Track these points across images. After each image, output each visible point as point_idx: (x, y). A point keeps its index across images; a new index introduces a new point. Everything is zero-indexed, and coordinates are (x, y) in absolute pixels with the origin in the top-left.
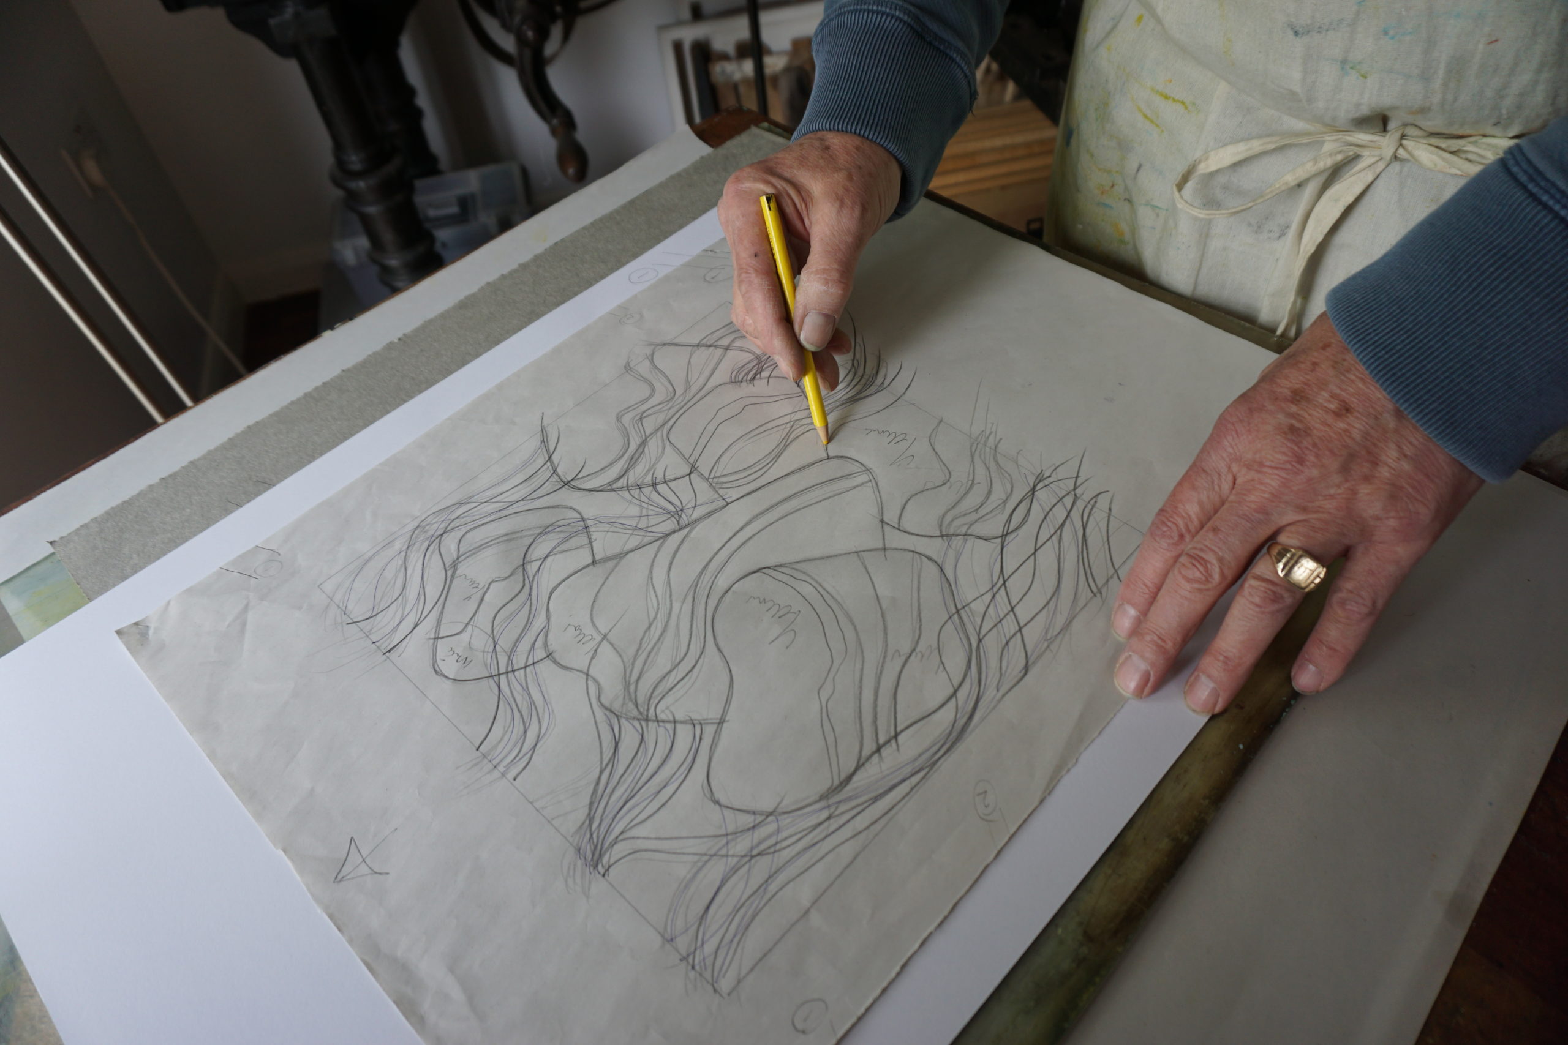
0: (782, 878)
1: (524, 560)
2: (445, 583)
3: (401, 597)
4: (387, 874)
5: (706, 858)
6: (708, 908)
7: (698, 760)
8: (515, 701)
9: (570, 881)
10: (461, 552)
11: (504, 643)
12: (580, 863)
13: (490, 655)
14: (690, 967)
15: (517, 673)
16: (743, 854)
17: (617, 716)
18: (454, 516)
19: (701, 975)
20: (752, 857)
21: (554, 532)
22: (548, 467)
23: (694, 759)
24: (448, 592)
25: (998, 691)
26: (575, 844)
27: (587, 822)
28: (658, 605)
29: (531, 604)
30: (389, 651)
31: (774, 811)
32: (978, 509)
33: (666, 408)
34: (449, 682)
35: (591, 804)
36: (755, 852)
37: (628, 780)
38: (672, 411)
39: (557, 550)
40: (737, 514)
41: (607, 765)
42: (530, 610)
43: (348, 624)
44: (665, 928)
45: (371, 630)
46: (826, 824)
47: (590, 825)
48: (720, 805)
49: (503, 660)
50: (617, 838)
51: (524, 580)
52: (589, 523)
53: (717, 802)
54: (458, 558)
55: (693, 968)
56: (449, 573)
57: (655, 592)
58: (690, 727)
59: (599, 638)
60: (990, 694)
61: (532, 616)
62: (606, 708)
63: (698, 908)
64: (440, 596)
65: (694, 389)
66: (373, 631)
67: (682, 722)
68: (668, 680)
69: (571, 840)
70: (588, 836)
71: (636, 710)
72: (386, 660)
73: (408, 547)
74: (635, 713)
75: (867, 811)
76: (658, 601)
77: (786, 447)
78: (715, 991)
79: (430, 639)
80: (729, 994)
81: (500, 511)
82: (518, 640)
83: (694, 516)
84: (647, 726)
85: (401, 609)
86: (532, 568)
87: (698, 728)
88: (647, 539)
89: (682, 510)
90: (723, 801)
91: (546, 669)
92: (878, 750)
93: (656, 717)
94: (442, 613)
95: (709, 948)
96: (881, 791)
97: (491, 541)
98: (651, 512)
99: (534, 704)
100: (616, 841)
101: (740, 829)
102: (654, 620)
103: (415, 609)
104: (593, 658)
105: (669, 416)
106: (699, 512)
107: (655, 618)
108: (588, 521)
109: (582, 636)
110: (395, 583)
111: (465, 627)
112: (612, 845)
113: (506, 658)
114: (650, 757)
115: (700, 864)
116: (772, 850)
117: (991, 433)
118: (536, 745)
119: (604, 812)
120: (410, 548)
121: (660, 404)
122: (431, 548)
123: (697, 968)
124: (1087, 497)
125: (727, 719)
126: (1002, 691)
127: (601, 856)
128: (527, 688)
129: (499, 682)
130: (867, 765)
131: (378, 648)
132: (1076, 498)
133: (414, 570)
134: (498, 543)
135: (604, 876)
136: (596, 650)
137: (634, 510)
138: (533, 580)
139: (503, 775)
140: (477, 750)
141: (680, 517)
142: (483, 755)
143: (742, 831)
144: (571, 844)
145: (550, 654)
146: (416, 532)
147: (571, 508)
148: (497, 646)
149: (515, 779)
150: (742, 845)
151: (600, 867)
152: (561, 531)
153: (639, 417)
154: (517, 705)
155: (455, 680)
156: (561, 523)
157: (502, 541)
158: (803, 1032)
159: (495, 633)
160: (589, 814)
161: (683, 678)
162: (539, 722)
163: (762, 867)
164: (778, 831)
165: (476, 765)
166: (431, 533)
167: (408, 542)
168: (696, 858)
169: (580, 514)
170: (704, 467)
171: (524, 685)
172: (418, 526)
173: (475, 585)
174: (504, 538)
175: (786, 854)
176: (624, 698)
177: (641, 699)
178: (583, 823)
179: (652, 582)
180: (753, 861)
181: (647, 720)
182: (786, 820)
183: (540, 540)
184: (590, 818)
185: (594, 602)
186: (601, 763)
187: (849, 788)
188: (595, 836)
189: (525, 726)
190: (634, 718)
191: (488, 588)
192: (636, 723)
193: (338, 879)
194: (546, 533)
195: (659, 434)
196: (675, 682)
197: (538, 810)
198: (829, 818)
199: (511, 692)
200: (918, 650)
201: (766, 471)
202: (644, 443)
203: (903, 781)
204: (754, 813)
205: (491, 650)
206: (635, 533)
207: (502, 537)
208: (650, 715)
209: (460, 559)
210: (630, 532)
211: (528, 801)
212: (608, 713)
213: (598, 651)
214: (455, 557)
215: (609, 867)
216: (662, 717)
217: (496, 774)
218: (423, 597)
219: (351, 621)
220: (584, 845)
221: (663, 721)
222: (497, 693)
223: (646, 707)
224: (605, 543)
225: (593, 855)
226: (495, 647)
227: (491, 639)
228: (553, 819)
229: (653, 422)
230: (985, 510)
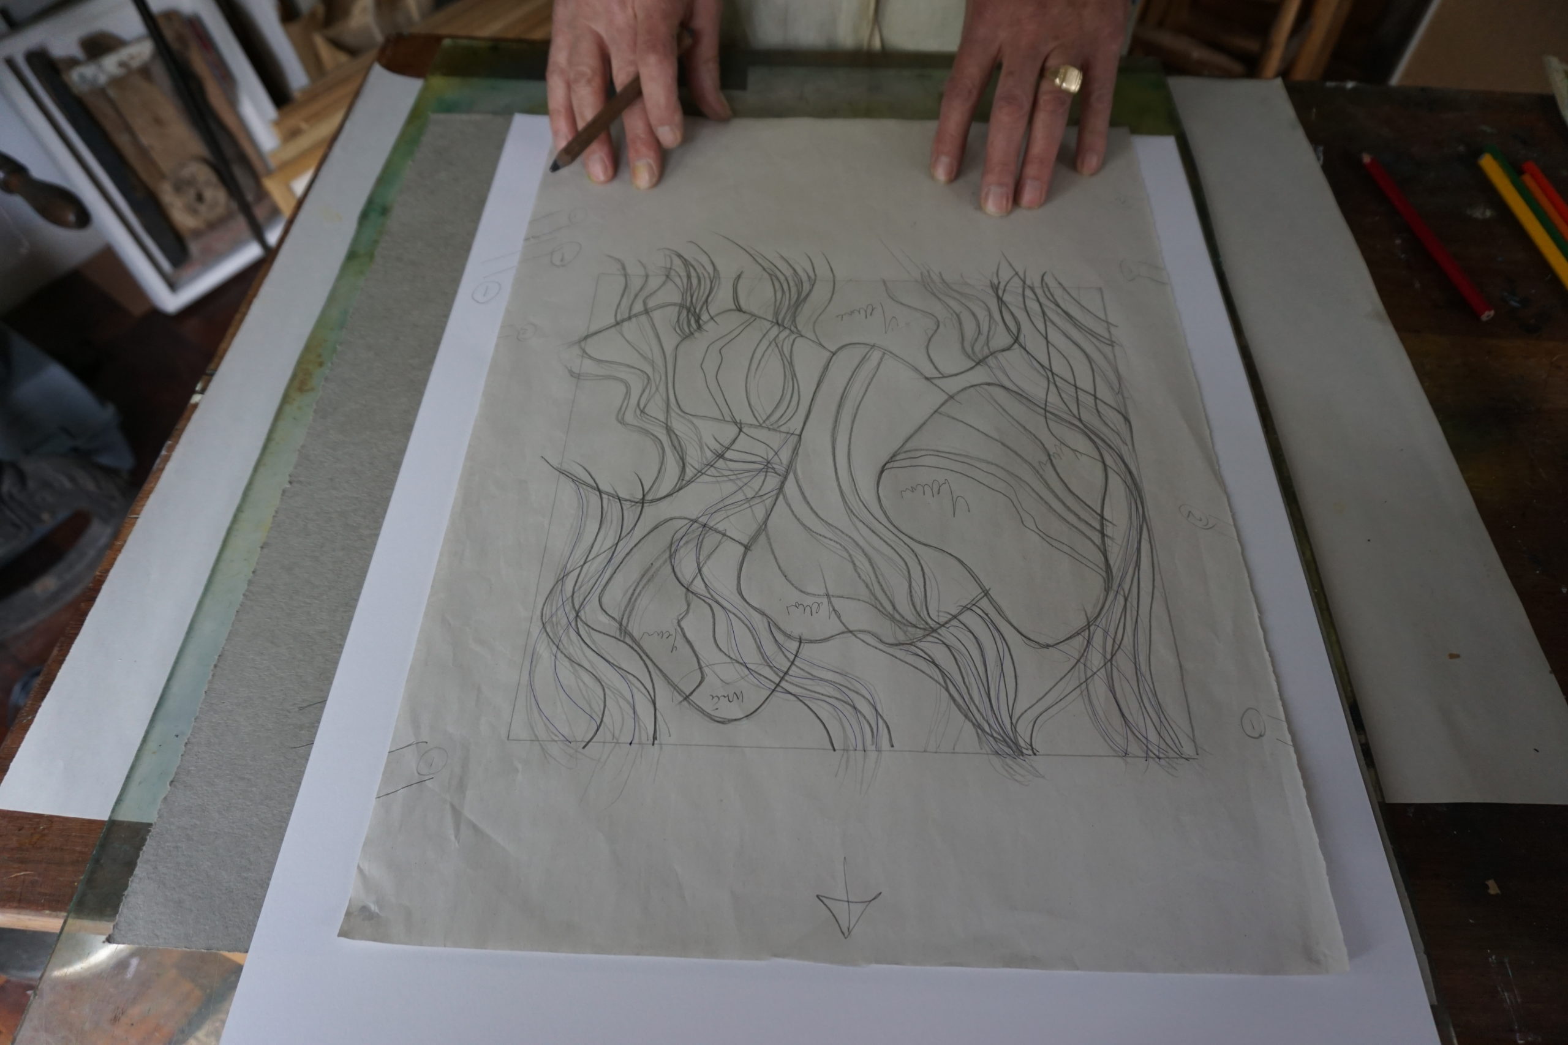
0: (1142, 658)
1: (684, 587)
2: (635, 651)
3: (606, 690)
4: (880, 893)
5: (1084, 686)
6: (1123, 715)
7: (1002, 630)
8: (818, 693)
9: (1018, 777)
10: (617, 618)
11: (751, 657)
12: (1009, 761)
13: (750, 677)
14: (1157, 760)
15: (790, 672)
16: (1102, 664)
17: (911, 644)
18: (569, 594)
19: (1168, 758)
20: (1111, 660)
21: (682, 547)
22: (609, 499)
23: (998, 630)
24: (647, 656)
25: (1127, 445)
26: (990, 752)
27: (979, 731)
28: (841, 545)
29: (734, 614)
30: (655, 738)
31: (1089, 623)
32: (979, 330)
33: (654, 389)
34: (745, 721)
35: (966, 716)
36: (1109, 657)
37: (971, 680)
38: (662, 388)
39: (701, 558)
40: (817, 436)
41: (945, 682)
42: (740, 619)
43: (584, 748)
44: (1114, 750)
45: (613, 736)
46: (1128, 605)
47: (983, 730)
48: (1052, 646)
49: (767, 672)
50: (1012, 723)
51: (704, 601)
52: (703, 520)
53: (1048, 646)
54: (621, 624)
55: (1159, 758)
56: (628, 640)
57: (825, 537)
58: (969, 612)
59: (825, 600)
60: (1125, 451)
61: (747, 622)
62: (896, 645)
63: (1117, 720)
64: (645, 664)
65: (659, 361)
66: (617, 735)
67: (960, 613)
68: (916, 592)
69: (984, 751)
70: (991, 739)
71: (918, 630)
72: (661, 748)
73: (558, 647)
74: (920, 633)
75: (1141, 576)
76: (837, 543)
77: (791, 364)
78: (1187, 759)
79: (681, 702)
80: (1197, 754)
81: (610, 561)
82: (759, 648)
83: (785, 461)
84: (939, 634)
85: (621, 701)
86: (698, 586)
87: (974, 608)
88: (769, 502)
89: (768, 462)
90: (1050, 642)
91: (807, 650)
92: (1103, 535)
93: (939, 624)
94: (665, 676)
95: (1153, 736)
96: (1135, 558)
97: (635, 590)
98: (745, 481)
99: (836, 683)
100: (1014, 726)
101: (1082, 651)
102: (851, 558)
103: (635, 690)
104: (839, 617)
105: (664, 396)
106: (785, 455)
107: (850, 556)
108: (700, 520)
109: (808, 609)
110: (584, 683)
111: (702, 672)
112: (1015, 731)
113: (768, 669)
114: (967, 653)
115: (1085, 693)
116: (1116, 647)
117: (928, 272)
118: (876, 710)
119: (981, 714)
120: (561, 646)
121: (644, 391)
122: (582, 633)
123: (1161, 755)
124: (1037, 284)
125: (987, 588)
126: (1129, 442)
127: (1016, 744)
128: (815, 676)
129: (786, 690)
130: (1109, 549)
131: (640, 743)
132: (1032, 289)
133: (589, 661)
134: (643, 588)
135: (1035, 754)
136: (834, 610)
137: (729, 487)
138: (712, 596)
139: (879, 750)
140: (834, 750)
141: (773, 468)
142: (844, 750)
143: (1085, 651)
144: (988, 754)
145: (800, 639)
146: (548, 630)
147: (672, 519)
148: (748, 665)
149: (892, 746)
150: (1096, 659)
151: (1024, 751)
152: (687, 542)
153: (638, 412)
154: (823, 695)
155: (747, 716)
156: (679, 535)
157: (645, 585)
158: (1261, 736)
159: (734, 657)
160: (974, 724)
161: (925, 582)
162: (857, 693)
163: (1123, 661)
164: (1106, 632)
165: (848, 761)
166: (564, 621)
167: (551, 643)
168: (1078, 691)
169: (685, 518)
170: (745, 417)
171: (811, 677)
172: (544, 624)
173: (666, 635)
174: (644, 581)
175: (1128, 641)
176: (900, 628)
177: (913, 620)
178: (978, 733)
179: (813, 532)
180: (1114, 662)
181: (934, 630)
182: (1102, 622)
183: (677, 562)
184: (978, 726)
185: (785, 576)
186: (940, 684)
187: (1114, 571)
188: (995, 735)
189: (849, 704)
190: (924, 636)
191: (682, 629)
192: (929, 639)
193: (846, 933)
194: (675, 552)
195: (673, 414)
196: (923, 590)
197: (936, 752)
198: (1126, 600)
199: (806, 689)
200: (1051, 453)
201: (799, 392)
202: (669, 430)
203: (1139, 542)
204: (1078, 634)
205: (747, 672)
206: (752, 504)
207: (640, 580)
208: (932, 626)
209: (624, 623)
210: (747, 505)
211: (922, 752)
212: (901, 647)
213: (836, 609)
214: (617, 625)
215: (1031, 745)
216: (942, 620)
217: (872, 755)
218: (629, 676)
219: (584, 744)
220: (996, 747)
221: (946, 623)
222: (795, 699)
223: (923, 622)
224: (739, 526)
225: (1010, 747)
226: (747, 668)
227: (737, 665)
228: (954, 749)
229: (656, 409)
230: (985, 329)
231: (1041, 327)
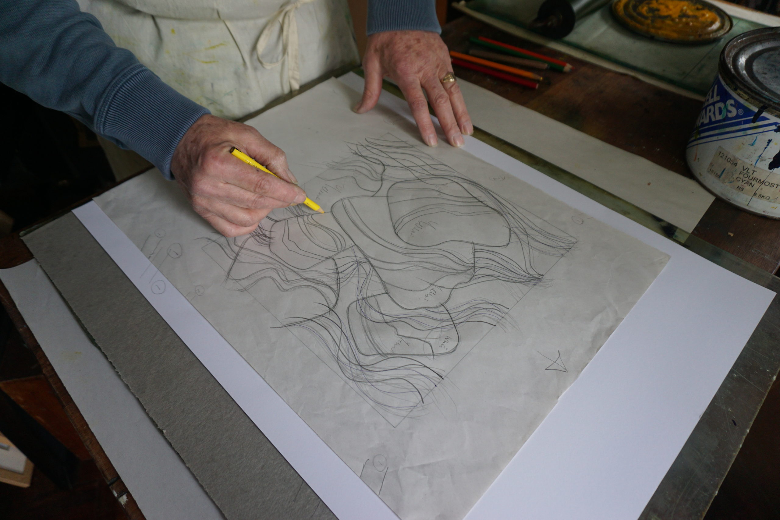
0: (533, 226)
1: (384, 323)
2: (397, 357)
3: (405, 378)
4: (559, 351)
5: (530, 247)
6: (548, 246)
7: (491, 250)
8: (468, 315)
9: (547, 286)
10: (375, 353)
11: (436, 324)
12: (539, 284)
13: (442, 329)
14: (571, 249)
15: (452, 317)
16: (527, 237)
17: (474, 276)
18: (348, 362)
19: (572, 246)
20: (527, 234)
21: (365, 312)
22: (318, 319)
23: (490, 251)
24: (403, 355)
25: (454, 172)
26: (533, 286)
27: (522, 283)
28: (415, 266)
29: (411, 316)
30: (441, 377)
31: (509, 229)
32: (369, 171)
33: (282, 271)
34: (460, 343)
35: (514, 282)
36: (526, 233)
37: (502, 271)
38: (284, 268)
39: (377, 310)
40: (362, 241)
41: (497, 278)
42: (415, 316)
43: (423, 403)
44: (559, 256)
45: (427, 389)
46: (512, 215)
47: (523, 282)
48: (509, 243)
49: (445, 324)
50: (527, 273)
51: (396, 321)
52: (360, 297)
53: (508, 244)
54: (380, 354)
55: (571, 248)
56: (390, 356)
57: (407, 268)
58: (476, 253)
59: (433, 286)
60: (456, 174)
61: (419, 315)
62: (471, 280)
63: (549, 248)
64: (406, 358)
65: (270, 260)
66: (428, 388)
67: (474, 255)
68: (455, 260)
69: (531, 287)
70: (528, 282)
71: (470, 270)
72: (447, 377)
73: (369, 382)
74: (472, 270)
75: (505, 205)
76: (413, 266)
77: (321, 225)
78: (576, 243)
79: (433, 358)
80: (577, 239)
81: (347, 338)
82: (433, 319)
83: (362, 256)
84: (477, 266)
85: (415, 377)
86: (388, 319)
87: (476, 251)
88: (374, 273)
89: (357, 261)
90: (507, 242)
91: (449, 305)
92: (481, 202)
93: (473, 263)
94: (417, 355)
95: (563, 245)
96: (497, 202)
97: (369, 339)
98: (357, 273)
99: (469, 307)
101: (517, 237)
102: (423, 267)
103: (414, 369)
104: (444, 287)
105: (289, 270)
106: (359, 255)
107: (422, 267)
108: (359, 298)
109: (431, 294)
110: (395, 384)
111: (427, 342)
112: (530, 275)
113: (444, 322)
114: (491, 265)
115: (533, 248)
116: (524, 229)
117: (328, 163)
118: (491, 303)
119: (517, 278)
120: (370, 381)
121: (278, 274)
122: (371, 369)
123: (570, 247)
124: (368, 144)
125: (472, 242)
126: (454, 171)
127: (535, 278)
128: (461, 311)
129: (458, 323)
130: (487, 204)
131: (439, 383)
132: (368, 146)
133: (386, 376)
134: (371, 335)
135: (543, 276)
136: (440, 287)
137: (355, 280)
138: (397, 318)
139: (506, 313)
140: (495, 326)
141: (361, 262)
142: (497, 323)
143: (518, 237)
144: (533, 287)
145: (441, 304)
146: (357, 380)
147: (349, 306)
148: (437, 327)
149: (508, 309)
150: (524, 237)
151: (539, 277)
152: (365, 309)
153: (287, 283)
154: (470, 314)
155: (458, 341)
156: (359, 309)
157: (370, 334)
158: (583, 221)
159: (430, 329)
160: (519, 283)
161: (454, 255)
162: (479, 304)
163: (530, 231)
164: (516, 227)
165: (503, 325)
166: (359, 372)
167: (365, 383)
168: (531, 250)
169: (354, 302)
170: (331, 254)
171: (459, 313)
172: (353, 380)
173: (399, 343)
174: (368, 333)
175: (525, 225)
176: (465, 274)
177: (465, 268)
178: (523, 284)
179: (401, 269)
180: (529, 234)
181: (474, 266)
182: (512, 225)
183: (370, 318)
184: (520, 282)
185: (411, 291)
186: (496, 280)
187: (497, 209)
188: (528, 280)
189: (481, 309)
190: (474, 270)
191: (402, 336)
192: (476, 270)
193: (566, 371)
194: (365, 315)
195: (301, 273)
196: (456, 258)
197: (521, 299)
198: (510, 214)
199: (463, 317)
200: (438, 190)
201: (336, 232)
202: (307, 279)
203: (493, 196)
204: (510, 234)
205: (440, 329)
206: (369, 278)
207: (367, 334)
208: (472, 266)
209: (381, 352)
210: (368, 280)
211: (517, 303)
212: (473, 279)
213: (440, 286)
214: (379, 355)
215: (539, 274)
216: (473, 261)
217: (507, 316)
218: (406, 367)
219: (422, 402)
220: (532, 283)
221: (474, 261)
222: (465, 323)
223: (469, 267)
224: (375, 287)
225: (535, 280)
226: (438, 328)
227: (434, 330)
228: (523, 294)
229: (291, 276)
230: (370, 169)
231: (386, 156)
